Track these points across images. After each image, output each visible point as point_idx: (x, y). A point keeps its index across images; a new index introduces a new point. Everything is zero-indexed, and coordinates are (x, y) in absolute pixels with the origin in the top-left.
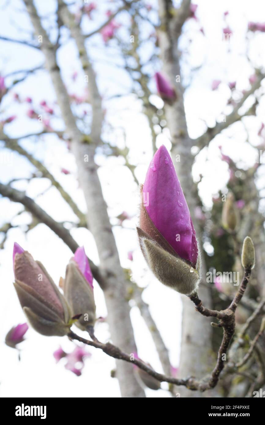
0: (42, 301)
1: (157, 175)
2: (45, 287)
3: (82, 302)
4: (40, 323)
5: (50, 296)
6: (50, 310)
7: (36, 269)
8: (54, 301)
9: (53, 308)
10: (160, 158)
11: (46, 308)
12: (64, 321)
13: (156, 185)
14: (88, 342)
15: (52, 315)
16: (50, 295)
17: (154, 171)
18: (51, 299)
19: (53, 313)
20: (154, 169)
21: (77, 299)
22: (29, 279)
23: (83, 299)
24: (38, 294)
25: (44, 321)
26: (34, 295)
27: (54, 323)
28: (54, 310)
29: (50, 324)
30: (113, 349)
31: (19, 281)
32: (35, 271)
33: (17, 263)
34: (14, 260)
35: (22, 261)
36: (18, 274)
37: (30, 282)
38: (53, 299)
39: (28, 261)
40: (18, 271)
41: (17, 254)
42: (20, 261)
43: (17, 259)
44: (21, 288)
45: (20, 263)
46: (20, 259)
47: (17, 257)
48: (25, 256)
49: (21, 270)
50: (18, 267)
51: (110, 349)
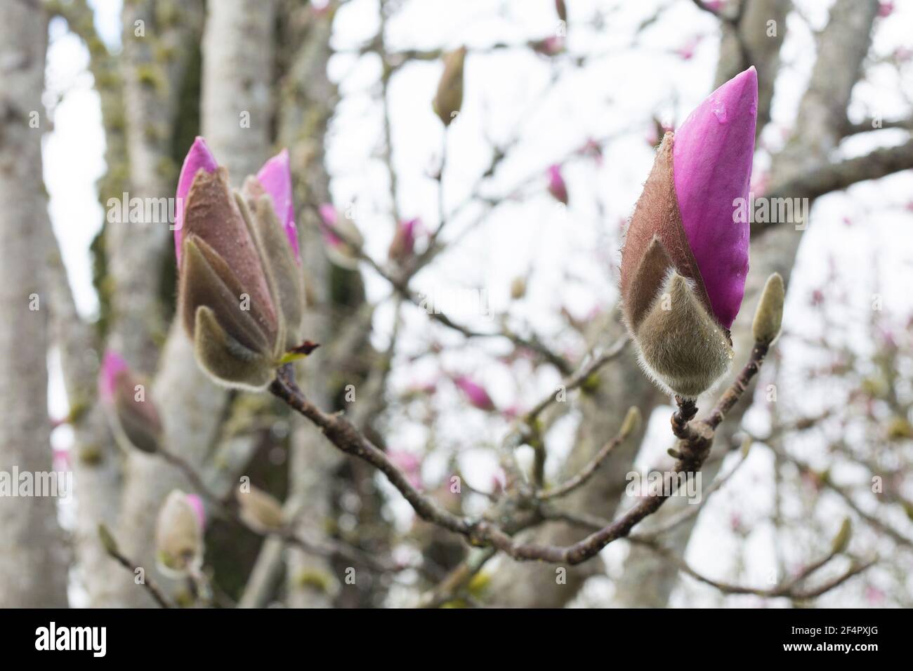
1: (727, 134)
2: (250, 264)
5: (258, 289)
6: (254, 324)
7: (238, 217)
8: (264, 304)
9: (261, 319)
10: (742, 97)
12: (273, 351)
13: (720, 155)
15: (256, 334)
16: (258, 286)
17: (721, 124)
19: (260, 331)
20: (723, 119)
22: (222, 237)
24: (235, 278)
25: (236, 346)
26: (227, 279)
27: (256, 356)
28: (260, 324)
29: (247, 356)
30: (350, 431)
31: (202, 241)
32: (235, 219)
33: (197, 193)
34: (192, 186)
35: (212, 192)
36: (193, 221)
37: (221, 247)
38: (264, 298)
39: (222, 194)
40: (196, 214)
41: (201, 171)
42: (207, 190)
43: (200, 183)
44: (203, 258)
45: (205, 195)
46: (208, 186)
47: (200, 177)
48: (219, 180)
49: (206, 213)
50: (197, 204)
51: (342, 432)
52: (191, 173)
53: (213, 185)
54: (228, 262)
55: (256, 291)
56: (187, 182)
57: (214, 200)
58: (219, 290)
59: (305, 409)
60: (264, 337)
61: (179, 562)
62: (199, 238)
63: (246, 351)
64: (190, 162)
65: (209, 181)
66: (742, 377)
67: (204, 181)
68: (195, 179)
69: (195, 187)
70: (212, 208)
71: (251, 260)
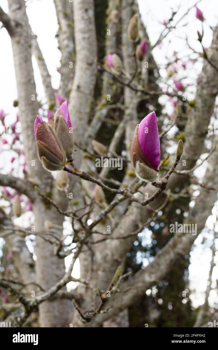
0: (52, 152)
3: (67, 143)
4: (50, 165)
5: (57, 149)
6: (56, 158)
7: (50, 133)
8: (58, 152)
9: (58, 156)
11: (54, 156)
12: (62, 162)
14: (70, 171)
15: (57, 160)
18: (57, 151)
21: (64, 141)
22: (46, 139)
23: (67, 141)
24: (50, 148)
25: (52, 164)
26: (48, 149)
27: (58, 165)
29: (55, 166)
30: (86, 175)
31: (41, 142)
32: (49, 134)
33: (38, 129)
34: (37, 127)
35: (42, 128)
36: (38, 136)
37: (46, 141)
38: (58, 151)
39: (45, 128)
40: (39, 134)
41: (39, 124)
42: (41, 128)
43: (39, 127)
44: (41, 145)
45: (41, 129)
46: (41, 127)
47: (39, 125)
48: (44, 125)
49: (41, 134)
50: (39, 132)
51: (84, 176)
52: (37, 124)
53: (42, 127)
54: (48, 145)
55: (56, 150)
56: (36, 126)
57: (43, 130)
58: (47, 152)
59: (73, 173)
60: (60, 160)
61: (62, 186)
62: (39, 141)
63: (55, 165)
64: (36, 121)
65: (41, 126)
66: (174, 166)
67: (40, 126)
68: (38, 126)
69: (38, 128)
70: (42, 132)
71: (54, 142)
